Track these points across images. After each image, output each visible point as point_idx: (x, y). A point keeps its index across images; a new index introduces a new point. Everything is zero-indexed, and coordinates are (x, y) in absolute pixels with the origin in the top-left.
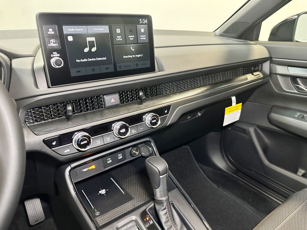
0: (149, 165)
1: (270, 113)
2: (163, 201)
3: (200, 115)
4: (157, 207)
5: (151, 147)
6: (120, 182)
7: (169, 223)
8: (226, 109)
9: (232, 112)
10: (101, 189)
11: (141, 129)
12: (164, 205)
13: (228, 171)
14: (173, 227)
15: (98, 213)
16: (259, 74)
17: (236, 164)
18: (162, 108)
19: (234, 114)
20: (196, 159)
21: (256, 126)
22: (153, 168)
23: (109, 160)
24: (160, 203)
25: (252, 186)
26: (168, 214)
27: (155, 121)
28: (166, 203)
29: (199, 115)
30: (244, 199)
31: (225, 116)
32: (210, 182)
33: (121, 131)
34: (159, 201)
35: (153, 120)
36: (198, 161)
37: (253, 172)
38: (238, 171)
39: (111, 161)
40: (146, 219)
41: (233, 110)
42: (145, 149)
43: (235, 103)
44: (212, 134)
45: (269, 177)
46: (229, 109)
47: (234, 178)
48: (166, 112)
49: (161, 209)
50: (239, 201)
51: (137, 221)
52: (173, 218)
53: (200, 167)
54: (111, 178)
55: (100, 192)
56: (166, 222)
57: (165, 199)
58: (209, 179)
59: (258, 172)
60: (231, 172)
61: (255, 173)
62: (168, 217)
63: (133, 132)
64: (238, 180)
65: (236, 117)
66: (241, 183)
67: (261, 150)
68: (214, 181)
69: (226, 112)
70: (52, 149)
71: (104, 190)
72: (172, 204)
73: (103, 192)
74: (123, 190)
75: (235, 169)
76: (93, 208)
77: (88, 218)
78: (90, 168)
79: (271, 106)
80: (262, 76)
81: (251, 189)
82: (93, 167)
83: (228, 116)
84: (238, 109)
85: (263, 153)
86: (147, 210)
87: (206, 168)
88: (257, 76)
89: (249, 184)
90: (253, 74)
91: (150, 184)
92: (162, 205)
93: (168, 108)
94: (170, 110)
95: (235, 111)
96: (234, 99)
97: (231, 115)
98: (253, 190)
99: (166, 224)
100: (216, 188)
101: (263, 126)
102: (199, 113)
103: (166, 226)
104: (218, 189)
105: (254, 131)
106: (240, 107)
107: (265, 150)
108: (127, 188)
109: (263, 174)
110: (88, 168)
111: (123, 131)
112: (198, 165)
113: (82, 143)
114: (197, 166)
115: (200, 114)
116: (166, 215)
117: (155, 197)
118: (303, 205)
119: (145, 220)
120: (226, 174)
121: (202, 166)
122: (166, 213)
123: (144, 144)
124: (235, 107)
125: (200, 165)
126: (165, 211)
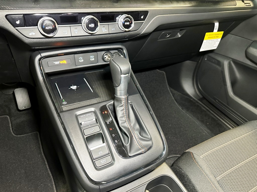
0: (113, 64)
1: (249, 47)
2: (122, 99)
3: (180, 36)
4: (116, 104)
5: (123, 55)
6: (91, 83)
7: (124, 119)
8: (207, 34)
9: (211, 38)
10: (73, 85)
11: (112, 29)
12: (122, 102)
13: (194, 97)
14: (127, 122)
15: (65, 103)
16: (250, 3)
17: (204, 92)
18: (138, 11)
19: (213, 41)
20: (169, 84)
21: (231, 59)
22: (116, 66)
23: (80, 59)
24: (119, 100)
25: (213, 112)
26: (124, 111)
27: (128, 23)
28: (124, 101)
29: (178, 36)
30: (202, 121)
31: (204, 41)
32: (177, 104)
33: (90, 26)
34: (118, 99)
35: (126, 21)
36: (170, 86)
37: (217, 101)
38: (203, 99)
39: (82, 61)
40: (105, 112)
41: (213, 37)
42: (117, 56)
43: (217, 30)
44: (188, 62)
45: (230, 108)
46: (210, 35)
47: (198, 104)
48: (142, 17)
49: (118, 105)
50: (198, 123)
51: (96, 112)
52: (129, 115)
53: (171, 91)
54: (84, 79)
55: (71, 87)
56: (122, 117)
57: (124, 98)
58: (176, 101)
59: (222, 102)
60: (197, 99)
61: (219, 103)
62: (123, 114)
63: (104, 31)
64: (201, 106)
65: (215, 45)
66: (204, 109)
67: (230, 82)
68: (180, 104)
69: (206, 37)
70: (16, 28)
71: (76, 86)
72: (131, 105)
73: (74, 87)
74: (92, 89)
75: (201, 96)
76: (62, 98)
77: (51, 102)
78: (61, 62)
79: (252, 41)
80: (252, 5)
81: (211, 115)
82: (65, 62)
83: (207, 42)
84: (218, 37)
85: (231, 85)
86: (107, 106)
87: (175, 92)
88: (247, 4)
89: (211, 111)
90: (243, 2)
91: (112, 82)
92: (120, 102)
93: (145, 13)
94: (147, 17)
95: (215, 38)
96: (217, 25)
97: (210, 41)
98: (213, 116)
99: (121, 119)
100: (181, 110)
101: (238, 61)
102: (178, 34)
103: (121, 120)
104: (182, 111)
105: (228, 64)
106: (221, 36)
107: (233, 83)
108: (96, 89)
109: (225, 104)
110: (59, 62)
111: (92, 25)
112: (170, 89)
113: (46, 28)
114: (168, 90)
115: (180, 34)
116: (123, 112)
117: (115, 95)
118: (254, 131)
119: (103, 113)
120: (192, 99)
121: (173, 90)
122: (123, 110)
123: (117, 51)
124: (216, 35)
125: (172, 89)
126: (122, 108)
